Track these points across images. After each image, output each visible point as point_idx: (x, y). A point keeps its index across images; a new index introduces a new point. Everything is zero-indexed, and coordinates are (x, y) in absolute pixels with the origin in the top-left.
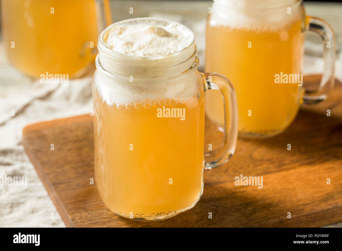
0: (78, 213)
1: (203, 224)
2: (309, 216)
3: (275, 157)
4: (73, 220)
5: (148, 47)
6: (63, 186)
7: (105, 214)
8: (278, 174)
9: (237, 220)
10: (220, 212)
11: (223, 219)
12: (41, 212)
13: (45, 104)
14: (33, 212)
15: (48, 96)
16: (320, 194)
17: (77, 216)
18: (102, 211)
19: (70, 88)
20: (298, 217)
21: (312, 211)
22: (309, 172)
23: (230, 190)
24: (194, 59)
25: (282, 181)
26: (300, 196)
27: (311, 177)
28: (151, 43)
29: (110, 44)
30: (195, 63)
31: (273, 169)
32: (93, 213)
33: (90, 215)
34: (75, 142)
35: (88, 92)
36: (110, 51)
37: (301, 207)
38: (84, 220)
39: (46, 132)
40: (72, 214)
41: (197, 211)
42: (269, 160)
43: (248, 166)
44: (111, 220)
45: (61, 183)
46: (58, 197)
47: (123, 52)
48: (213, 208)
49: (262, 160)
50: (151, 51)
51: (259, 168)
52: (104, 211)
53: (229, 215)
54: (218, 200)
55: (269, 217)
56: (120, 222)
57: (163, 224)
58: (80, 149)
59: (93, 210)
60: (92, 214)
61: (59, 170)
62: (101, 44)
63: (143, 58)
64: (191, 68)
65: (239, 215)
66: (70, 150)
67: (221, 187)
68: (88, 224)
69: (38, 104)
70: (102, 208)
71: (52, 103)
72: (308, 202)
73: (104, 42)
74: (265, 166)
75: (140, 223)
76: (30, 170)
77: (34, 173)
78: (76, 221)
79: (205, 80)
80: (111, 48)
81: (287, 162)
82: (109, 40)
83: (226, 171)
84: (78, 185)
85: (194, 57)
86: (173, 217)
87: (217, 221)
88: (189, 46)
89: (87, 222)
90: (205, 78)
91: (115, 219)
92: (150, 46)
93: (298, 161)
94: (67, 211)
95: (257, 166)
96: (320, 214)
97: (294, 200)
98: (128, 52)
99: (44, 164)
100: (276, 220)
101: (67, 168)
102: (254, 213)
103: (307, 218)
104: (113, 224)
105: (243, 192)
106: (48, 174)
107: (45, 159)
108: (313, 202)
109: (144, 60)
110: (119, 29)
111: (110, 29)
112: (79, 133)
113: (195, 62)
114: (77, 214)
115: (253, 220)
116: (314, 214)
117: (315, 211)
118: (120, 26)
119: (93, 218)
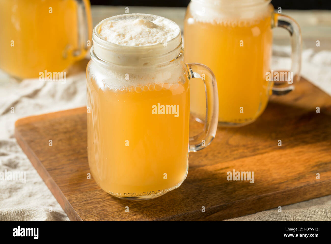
0: (74, 194)
1: (189, 201)
2: (284, 194)
3: (249, 143)
4: (70, 201)
5: (139, 37)
6: (57, 171)
7: (99, 195)
8: (253, 157)
9: (220, 198)
10: (203, 191)
11: (207, 197)
12: (38, 196)
13: (32, 101)
14: (30, 196)
15: (35, 94)
16: (293, 174)
17: (73, 197)
18: (96, 192)
19: (55, 86)
20: (275, 194)
21: (287, 189)
22: (281, 155)
23: (211, 172)
24: (180, 50)
25: (258, 164)
26: (275, 176)
27: (283, 159)
28: (141, 34)
29: (104, 36)
30: (181, 54)
31: (248, 154)
32: (88, 194)
33: (85, 196)
34: (65, 133)
35: (72, 90)
36: (105, 42)
37: (277, 186)
38: (79, 200)
39: (36, 125)
40: (68, 196)
41: (183, 191)
42: (244, 146)
43: (226, 151)
44: (104, 200)
45: (55, 169)
46: (53, 181)
47: (117, 43)
48: (196, 187)
49: (238, 146)
50: (142, 40)
51: (236, 152)
52: (98, 192)
53: (212, 194)
54: (200, 180)
55: (249, 194)
56: (113, 201)
57: (152, 202)
58: (70, 139)
59: (87, 192)
60: (86, 195)
61: (53, 158)
62: (96, 36)
63: (135, 48)
64: (177, 58)
65: (221, 194)
66: (60, 140)
67: (203, 170)
68: (84, 203)
69: (26, 101)
70: (95, 190)
71: (39, 100)
72: (282, 181)
73: (98, 34)
74: (241, 151)
75: (131, 202)
76: (24, 159)
77: (28, 162)
78: (73, 201)
79: (189, 69)
80: (105, 39)
81: (260, 147)
82: (102, 32)
83: (206, 155)
84: (71, 170)
85: (180, 48)
86: (161, 197)
87: (201, 199)
88: (176, 37)
89: (83, 201)
90: (189, 68)
91: (108, 199)
92: (141, 36)
93: (270, 146)
94: (63, 193)
95: (234, 151)
96: (294, 191)
97: (270, 179)
98: (121, 43)
99: (38, 153)
100: (255, 197)
101: (59, 156)
102: (235, 191)
103: (282, 195)
104: (107, 203)
105: (223, 173)
106: (42, 162)
107: (39, 149)
108: (287, 181)
109: (137, 50)
110: (111, 23)
111: (102, 24)
112: (68, 125)
113: (181, 52)
114: (73, 196)
115: (235, 198)
116: (289, 191)
117: (289, 189)
118: (111, 21)
119: (88, 199)
